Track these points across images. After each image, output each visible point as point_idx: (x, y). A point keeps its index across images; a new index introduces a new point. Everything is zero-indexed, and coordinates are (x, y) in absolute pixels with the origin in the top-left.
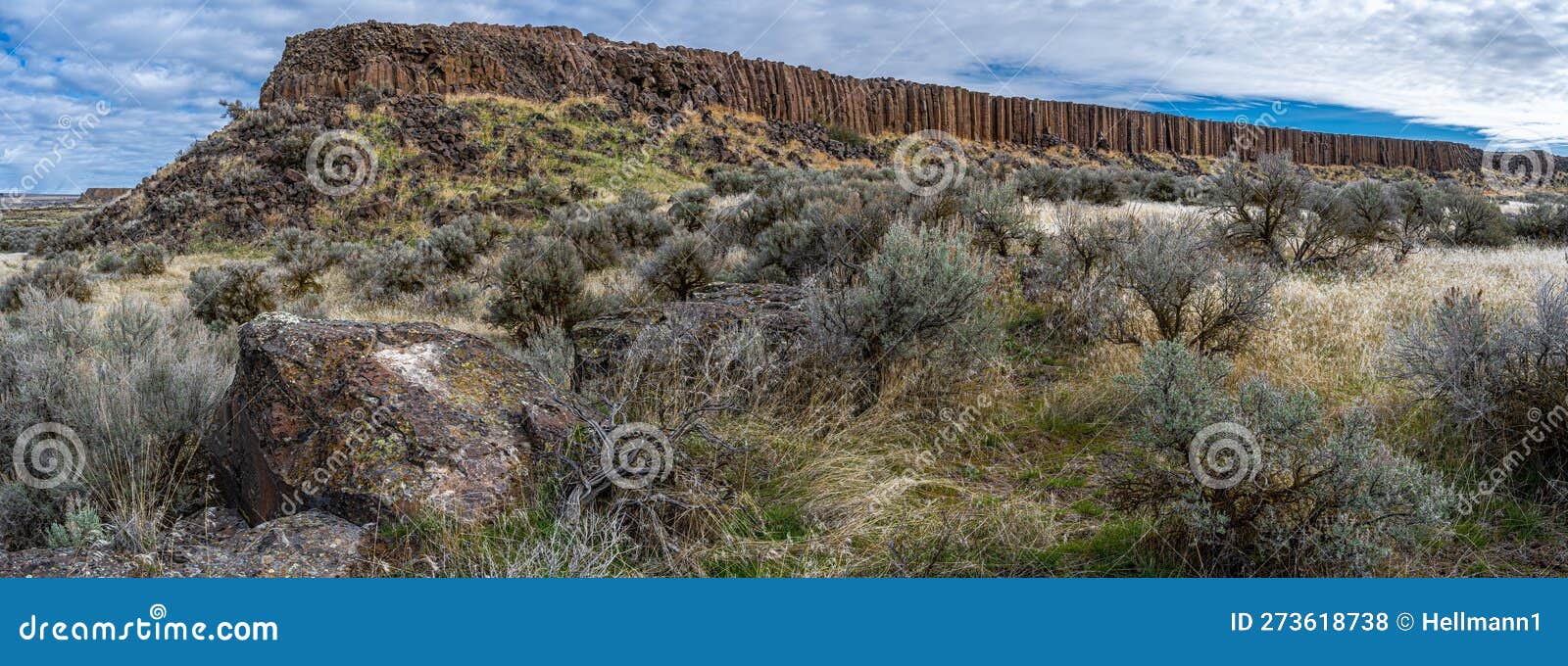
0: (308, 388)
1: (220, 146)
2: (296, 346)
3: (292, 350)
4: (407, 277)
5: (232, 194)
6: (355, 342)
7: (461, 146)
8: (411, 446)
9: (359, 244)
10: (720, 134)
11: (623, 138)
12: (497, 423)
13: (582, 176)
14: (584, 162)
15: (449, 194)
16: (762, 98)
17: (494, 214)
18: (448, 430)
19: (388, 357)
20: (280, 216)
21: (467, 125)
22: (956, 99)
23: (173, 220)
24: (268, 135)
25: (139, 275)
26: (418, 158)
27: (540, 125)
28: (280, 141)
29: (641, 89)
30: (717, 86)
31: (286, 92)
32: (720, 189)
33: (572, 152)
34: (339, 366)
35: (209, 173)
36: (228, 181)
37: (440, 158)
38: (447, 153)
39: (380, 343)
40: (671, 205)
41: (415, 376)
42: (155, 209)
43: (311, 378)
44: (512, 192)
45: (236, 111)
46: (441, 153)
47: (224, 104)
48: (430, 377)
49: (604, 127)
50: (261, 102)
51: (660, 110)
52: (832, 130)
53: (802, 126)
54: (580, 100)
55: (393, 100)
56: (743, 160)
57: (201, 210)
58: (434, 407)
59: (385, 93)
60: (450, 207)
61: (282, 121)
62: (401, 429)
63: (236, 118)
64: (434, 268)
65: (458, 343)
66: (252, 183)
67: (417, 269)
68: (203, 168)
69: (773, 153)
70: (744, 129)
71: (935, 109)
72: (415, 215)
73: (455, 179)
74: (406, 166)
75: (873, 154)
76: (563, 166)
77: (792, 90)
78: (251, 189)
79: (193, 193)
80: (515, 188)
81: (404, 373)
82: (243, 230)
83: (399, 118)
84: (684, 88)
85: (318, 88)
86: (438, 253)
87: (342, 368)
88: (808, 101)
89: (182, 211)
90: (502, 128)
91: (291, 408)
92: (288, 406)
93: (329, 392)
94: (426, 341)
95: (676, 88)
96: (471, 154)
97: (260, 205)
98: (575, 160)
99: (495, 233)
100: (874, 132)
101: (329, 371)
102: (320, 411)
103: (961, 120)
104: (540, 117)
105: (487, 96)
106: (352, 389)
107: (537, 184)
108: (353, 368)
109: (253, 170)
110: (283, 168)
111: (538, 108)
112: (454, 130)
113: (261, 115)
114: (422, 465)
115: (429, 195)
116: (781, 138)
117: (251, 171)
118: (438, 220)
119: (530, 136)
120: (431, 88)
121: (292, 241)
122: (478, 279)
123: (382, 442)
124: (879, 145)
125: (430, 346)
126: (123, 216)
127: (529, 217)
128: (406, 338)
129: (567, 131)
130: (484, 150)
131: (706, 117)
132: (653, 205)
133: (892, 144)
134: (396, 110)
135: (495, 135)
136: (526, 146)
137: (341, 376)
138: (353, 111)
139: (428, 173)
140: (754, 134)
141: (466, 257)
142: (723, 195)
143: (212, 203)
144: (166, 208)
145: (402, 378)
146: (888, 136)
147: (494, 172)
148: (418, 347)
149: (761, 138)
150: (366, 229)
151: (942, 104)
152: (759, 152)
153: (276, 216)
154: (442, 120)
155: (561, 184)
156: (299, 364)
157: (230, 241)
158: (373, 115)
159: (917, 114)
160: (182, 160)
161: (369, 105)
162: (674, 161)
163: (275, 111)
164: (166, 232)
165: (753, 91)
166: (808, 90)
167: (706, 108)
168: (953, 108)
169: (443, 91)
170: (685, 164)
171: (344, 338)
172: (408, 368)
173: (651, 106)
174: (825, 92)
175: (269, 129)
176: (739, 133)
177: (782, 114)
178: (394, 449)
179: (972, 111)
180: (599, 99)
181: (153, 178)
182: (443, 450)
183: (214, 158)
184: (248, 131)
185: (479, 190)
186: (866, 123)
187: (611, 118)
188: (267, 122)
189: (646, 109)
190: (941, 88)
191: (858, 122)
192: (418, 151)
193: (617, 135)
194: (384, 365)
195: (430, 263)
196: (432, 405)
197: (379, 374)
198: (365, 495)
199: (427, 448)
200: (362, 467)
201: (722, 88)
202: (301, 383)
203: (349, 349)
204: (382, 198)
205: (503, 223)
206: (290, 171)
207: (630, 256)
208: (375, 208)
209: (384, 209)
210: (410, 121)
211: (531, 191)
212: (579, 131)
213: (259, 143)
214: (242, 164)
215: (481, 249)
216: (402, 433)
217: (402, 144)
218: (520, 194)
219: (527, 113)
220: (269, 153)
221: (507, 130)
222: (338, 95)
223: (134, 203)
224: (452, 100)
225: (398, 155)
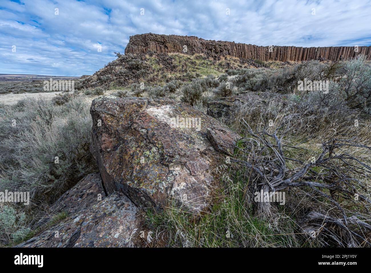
0: (117, 126)
1: (115, 64)
2: (111, 108)
3: (109, 110)
4: (161, 94)
5: (120, 76)
6: (138, 105)
7: (172, 65)
8: (162, 155)
9: (150, 87)
10: (229, 62)
11: (207, 63)
12: (197, 138)
13: (198, 72)
14: (199, 69)
15: (170, 76)
16: (239, 53)
17: (179, 80)
18: (179, 144)
19: (152, 111)
20: (132, 81)
21: (173, 60)
22: (291, 50)
23: (105, 82)
24: (127, 61)
25: (97, 95)
26: (163, 68)
27: (189, 60)
28: (130, 63)
29: (211, 52)
30: (228, 51)
31: (131, 51)
32: (230, 74)
33: (196, 67)
34: (130, 115)
35: (113, 71)
36: (118, 72)
37: (168, 68)
38: (169, 67)
39: (149, 106)
40: (218, 78)
41: (163, 118)
42: (99, 79)
43: (118, 121)
44: (183, 75)
45: (119, 55)
46: (168, 67)
47: (116, 53)
48: (169, 118)
49: (203, 61)
50: (125, 53)
51: (215, 57)
52: (255, 61)
53: (248, 60)
54: (198, 55)
55: (157, 54)
56: (234, 68)
57: (112, 79)
58: (172, 132)
59: (155, 52)
60: (170, 79)
61: (131, 58)
62: (157, 145)
63: (119, 57)
64: (167, 92)
65: (179, 105)
66: (124, 73)
67: (163, 92)
68: (112, 69)
69: (241, 67)
70: (234, 61)
71: (284, 53)
72: (162, 81)
73: (171, 73)
74: (160, 70)
75: (265, 66)
76: (194, 70)
77: (246, 50)
78: (124, 74)
79: (110, 75)
80: (184, 75)
81: (158, 117)
82: (123, 84)
83: (158, 58)
84: (221, 51)
85: (139, 50)
86: (168, 88)
87: (132, 116)
88: (250, 53)
89: (107, 80)
90: (181, 61)
91: (110, 135)
92: (109, 134)
93: (126, 127)
94: (167, 104)
95: (219, 51)
96: (174, 67)
97: (127, 78)
98: (197, 68)
99: (180, 84)
100: (266, 60)
101: (126, 118)
102: (122, 136)
103: (292, 56)
104: (189, 59)
105: (177, 53)
106: (135, 126)
107: (189, 74)
108: (137, 116)
109: (125, 70)
110: (132, 70)
111: (189, 57)
112: (171, 62)
113: (125, 56)
114: (167, 166)
115: (165, 76)
116: (243, 63)
117: (124, 70)
118: (167, 81)
119: (187, 63)
120: (165, 51)
121: (135, 86)
122: (177, 94)
123: (148, 153)
124: (267, 64)
125: (168, 106)
126: (91, 81)
127: (187, 81)
128: (159, 103)
129: (195, 62)
130: (177, 66)
131: (226, 58)
132: (215, 78)
133: (271, 63)
134: (157, 56)
135: (179, 63)
136: (186, 65)
137: (132, 120)
138: (147, 56)
139: (165, 71)
140: (236, 62)
141: (174, 89)
142: (230, 76)
143: (115, 78)
144: (103, 79)
145: (157, 119)
146: (270, 61)
147: (179, 71)
148: (164, 107)
149: (238, 63)
150: (152, 84)
151: (287, 52)
152: (238, 66)
153: (131, 81)
154: (168, 59)
155: (194, 74)
156: (113, 116)
157: (120, 87)
158: (152, 57)
159: (279, 55)
160: (106, 67)
161: (151, 55)
162: (218, 69)
163: (128, 56)
164: (103, 85)
165: (237, 51)
166: (250, 50)
167: (226, 56)
168: (290, 52)
169: (168, 52)
170: (221, 69)
171: (133, 103)
172: (160, 115)
173: (214, 56)
174: (255, 51)
175: (127, 60)
176: (233, 62)
177: (243, 57)
178: (154, 157)
179: (296, 53)
180: (202, 54)
181: (99, 72)
182: (177, 156)
183: (114, 67)
184: (122, 61)
185: (176, 75)
186: (265, 58)
187: (205, 59)
188: (127, 58)
189: (212, 56)
190: (287, 47)
191: (262, 58)
192: (163, 66)
193: (206, 63)
194: (150, 114)
195: (166, 90)
196: (171, 132)
197: (147, 118)
198: (138, 189)
199: (170, 156)
200: (138, 168)
201: (230, 51)
202: (113, 124)
203: (135, 108)
204: (155, 77)
205: (182, 82)
206: (133, 70)
207: (210, 89)
208: (154, 79)
209: (156, 79)
210: (161, 59)
211: (188, 75)
212: (198, 62)
213: (125, 63)
214: (122, 68)
215: (177, 88)
216: (157, 147)
217: (159, 65)
218: (185, 76)
219: (186, 58)
220: (128, 66)
221: (182, 62)
222: (144, 52)
223: (94, 78)
224: (170, 54)
225: (158, 67)
